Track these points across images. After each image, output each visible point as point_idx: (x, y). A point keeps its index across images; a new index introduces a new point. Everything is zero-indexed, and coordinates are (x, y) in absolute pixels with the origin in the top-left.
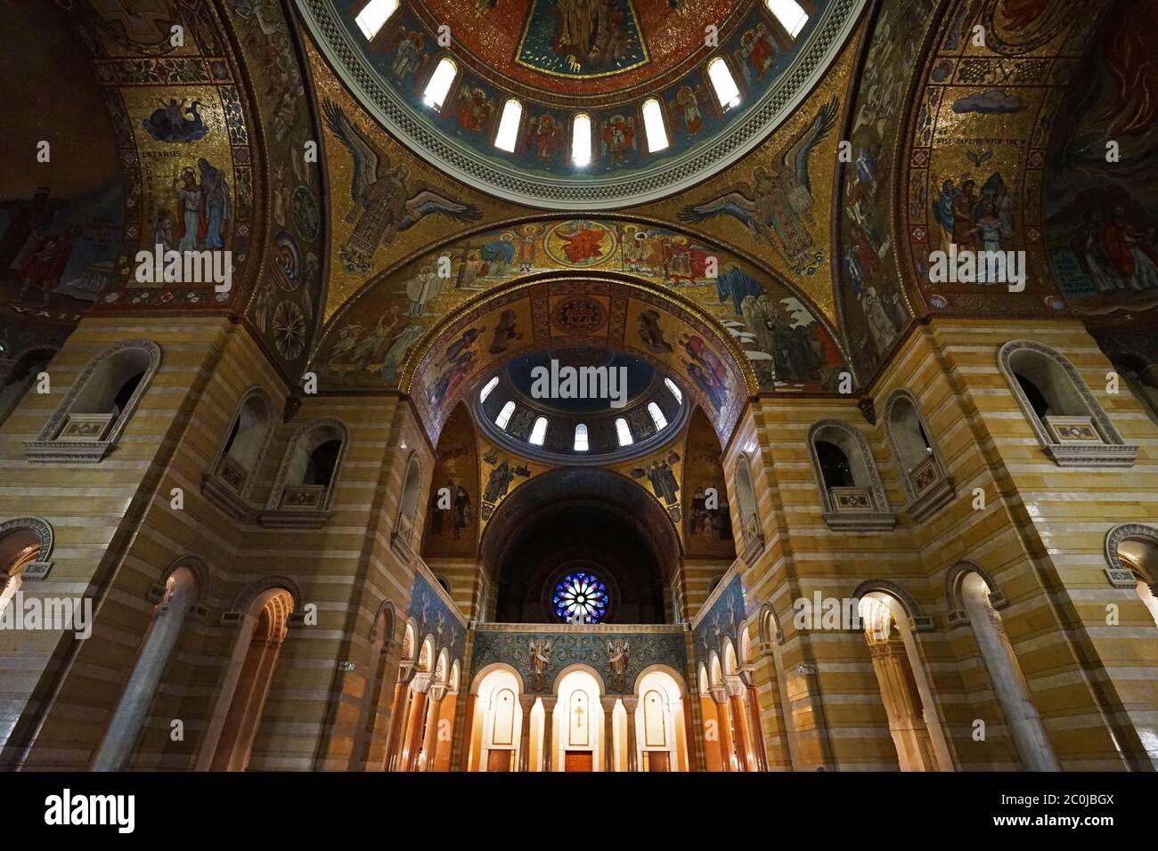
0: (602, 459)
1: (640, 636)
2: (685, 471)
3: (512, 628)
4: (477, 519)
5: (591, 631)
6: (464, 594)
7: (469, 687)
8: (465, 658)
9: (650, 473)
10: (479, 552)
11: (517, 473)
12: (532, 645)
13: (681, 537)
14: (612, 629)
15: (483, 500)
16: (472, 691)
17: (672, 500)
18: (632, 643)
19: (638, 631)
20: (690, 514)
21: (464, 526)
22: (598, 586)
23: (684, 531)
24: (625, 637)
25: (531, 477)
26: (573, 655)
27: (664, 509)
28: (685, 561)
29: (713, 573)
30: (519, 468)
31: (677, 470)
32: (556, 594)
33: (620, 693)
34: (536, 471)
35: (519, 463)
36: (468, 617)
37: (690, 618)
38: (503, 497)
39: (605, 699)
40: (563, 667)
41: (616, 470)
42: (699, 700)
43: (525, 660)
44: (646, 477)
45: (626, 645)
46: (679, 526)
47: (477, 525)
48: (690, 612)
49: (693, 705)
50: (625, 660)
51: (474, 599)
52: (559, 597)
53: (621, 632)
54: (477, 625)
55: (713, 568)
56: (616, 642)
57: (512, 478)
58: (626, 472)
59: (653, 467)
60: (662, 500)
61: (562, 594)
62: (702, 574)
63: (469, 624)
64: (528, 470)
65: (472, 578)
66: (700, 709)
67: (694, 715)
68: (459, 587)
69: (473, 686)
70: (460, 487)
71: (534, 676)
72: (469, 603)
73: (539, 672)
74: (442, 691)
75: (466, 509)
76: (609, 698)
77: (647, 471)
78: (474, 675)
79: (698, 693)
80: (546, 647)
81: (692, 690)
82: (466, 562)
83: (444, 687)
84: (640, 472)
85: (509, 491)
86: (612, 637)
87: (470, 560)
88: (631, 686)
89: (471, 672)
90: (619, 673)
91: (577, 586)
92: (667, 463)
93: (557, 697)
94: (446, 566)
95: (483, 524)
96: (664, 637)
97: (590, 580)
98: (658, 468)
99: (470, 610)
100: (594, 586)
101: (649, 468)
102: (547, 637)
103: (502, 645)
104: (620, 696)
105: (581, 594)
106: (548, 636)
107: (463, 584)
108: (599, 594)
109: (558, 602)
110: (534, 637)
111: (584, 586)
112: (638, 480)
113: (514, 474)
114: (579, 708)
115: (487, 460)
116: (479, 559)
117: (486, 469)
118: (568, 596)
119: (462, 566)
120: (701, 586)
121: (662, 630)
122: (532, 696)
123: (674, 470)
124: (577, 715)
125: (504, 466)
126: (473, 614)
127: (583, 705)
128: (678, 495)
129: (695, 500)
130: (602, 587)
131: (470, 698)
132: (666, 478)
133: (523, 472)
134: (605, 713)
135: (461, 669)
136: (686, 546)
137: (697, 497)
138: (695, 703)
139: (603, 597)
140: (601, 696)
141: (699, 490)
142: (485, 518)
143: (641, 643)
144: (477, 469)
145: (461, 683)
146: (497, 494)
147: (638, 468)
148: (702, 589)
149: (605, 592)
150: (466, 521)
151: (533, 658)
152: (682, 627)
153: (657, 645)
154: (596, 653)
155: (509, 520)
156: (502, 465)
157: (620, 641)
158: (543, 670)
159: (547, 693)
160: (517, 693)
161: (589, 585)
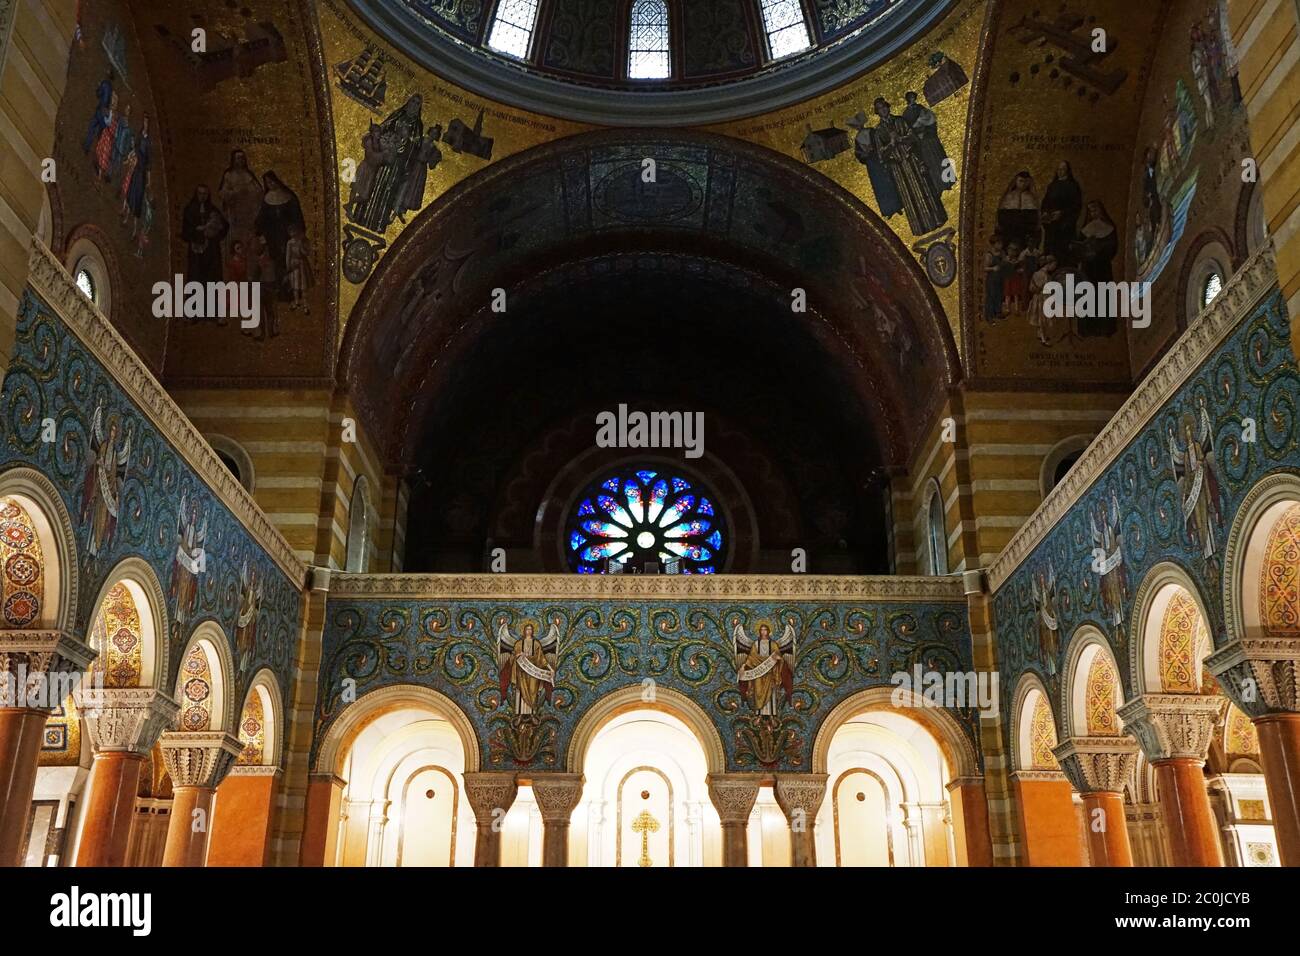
0: (714, 105)
1: (827, 607)
2: (978, 119)
3: (443, 587)
4: (329, 275)
5: (682, 594)
6: (293, 493)
7: (314, 756)
8: (299, 674)
9: (865, 141)
10: (339, 375)
11: (450, 141)
12: (504, 634)
13: (956, 329)
14: (744, 589)
15: (345, 221)
16: (323, 765)
17: (929, 216)
18: (805, 627)
19: (824, 594)
20: (988, 257)
21: (289, 298)
22: (696, 504)
23: (969, 310)
24: (784, 610)
25: (495, 157)
26: (630, 662)
27: (902, 248)
28: (966, 397)
29: (1059, 429)
30: (455, 125)
31: (952, 119)
32: (576, 525)
33: (770, 767)
34: (510, 139)
35: (458, 111)
36: (308, 555)
37: (985, 557)
38: (410, 215)
39: (723, 785)
40: (598, 696)
41: (754, 138)
42: (1014, 789)
43: (484, 676)
44: (850, 153)
45: (788, 634)
46: (951, 298)
47: (330, 293)
48: (983, 540)
49: (992, 805)
50: (785, 676)
51: (326, 506)
52: (584, 534)
53: (771, 595)
54: (336, 581)
55: (1057, 415)
56: (757, 624)
57: (435, 158)
58: (787, 141)
59: (874, 120)
60: (900, 224)
61: (594, 526)
62: (1024, 432)
63: (310, 579)
64: (484, 134)
65: (319, 447)
66: (1017, 814)
67: (995, 832)
68: (280, 472)
69: (325, 750)
70: (271, 175)
71: (511, 722)
72: (310, 519)
73: (526, 709)
74: (213, 755)
75: (293, 245)
76: (736, 782)
77: (853, 135)
78: (328, 722)
79: (1011, 769)
80: (548, 640)
81: (988, 761)
82: (298, 400)
83: (219, 743)
84: (832, 140)
85: (428, 198)
86: (744, 612)
87: (309, 394)
88: (804, 746)
89: (318, 714)
90: (766, 711)
91: (636, 507)
92: (922, 101)
93: (580, 779)
94: (236, 413)
95: (348, 293)
96: (906, 613)
97: (671, 488)
98: (890, 122)
99: (313, 538)
100: (684, 504)
101: (859, 123)
102: (551, 612)
103: (413, 633)
104: (769, 776)
105: (646, 526)
106: (551, 610)
107: (292, 465)
108: (696, 526)
109: (582, 548)
110: (511, 611)
111: (656, 507)
112: (824, 166)
113: (440, 145)
114: (645, 815)
115: (352, 88)
116: (341, 391)
117: (350, 120)
118: (611, 530)
119: (286, 412)
120: (1021, 468)
121: (895, 594)
122: (506, 777)
123: (941, 122)
124: (639, 836)
125: (408, 115)
126: (322, 550)
127: (657, 807)
128: (951, 199)
129: (1004, 215)
130: (705, 507)
131: (317, 785)
132: (916, 148)
133: (469, 140)
134: (726, 825)
135: (286, 702)
136: (973, 356)
137: (1012, 204)
138: (999, 797)
139: (710, 533)
140: (712, 778)
141: (1020, 183)
142: (354, 275)
143: (832, 625)
144: (321, 116)
145: (285, 742)
146: (390, 207)
147: (823, 125)
148: (1021, 476)
149: (715, 522)
150: (295, 279)
151: (506, 670)
152: (957, 584)
153: (883, 634)
154: (697, 657)
155: (433, 300)
156: (403, 111)
157: (772, 624)
158: (537, 705)
159: (549, 768)
160: (458, 770)
161: (669, 502)
